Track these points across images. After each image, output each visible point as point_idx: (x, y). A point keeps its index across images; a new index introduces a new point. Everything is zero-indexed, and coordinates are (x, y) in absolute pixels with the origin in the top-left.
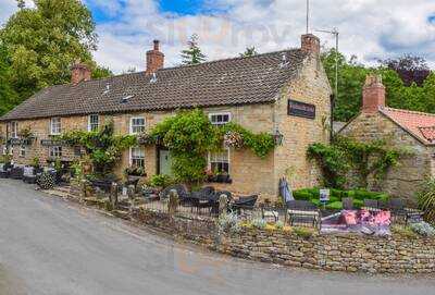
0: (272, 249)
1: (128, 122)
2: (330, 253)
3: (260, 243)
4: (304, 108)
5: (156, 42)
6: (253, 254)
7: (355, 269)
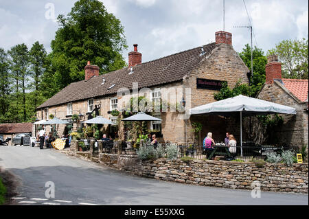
0: (168, 171)
1: (109, 102)
2: (203, 174)
3: (160, 168)
4: (210, 83)
5: (136, 46)
6: (157, 175)
7: (221, 185)
